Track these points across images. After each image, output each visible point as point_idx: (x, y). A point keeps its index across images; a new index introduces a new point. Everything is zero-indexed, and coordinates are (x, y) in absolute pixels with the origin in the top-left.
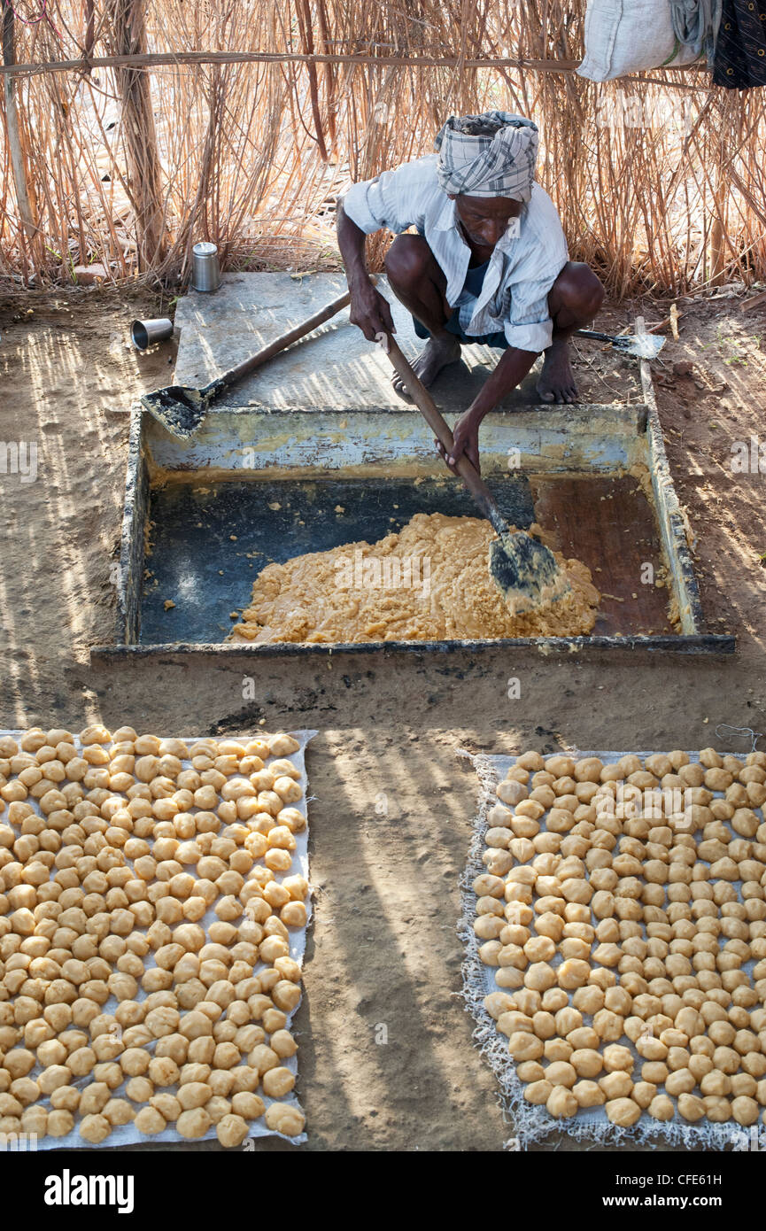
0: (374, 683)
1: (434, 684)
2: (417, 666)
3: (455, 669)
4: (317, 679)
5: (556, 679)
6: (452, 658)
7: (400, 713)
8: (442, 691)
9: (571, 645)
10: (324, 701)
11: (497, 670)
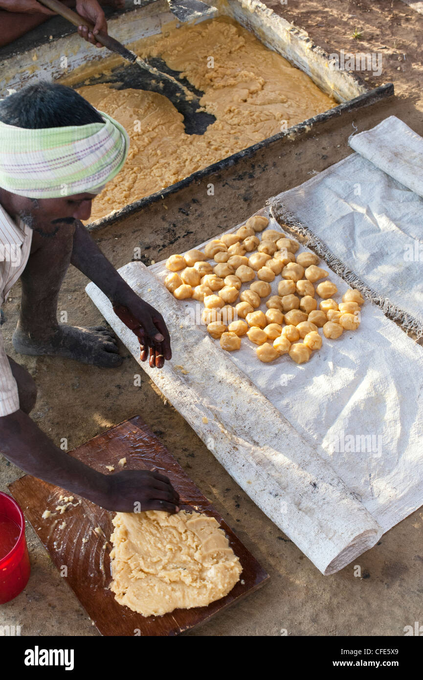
0: (201, 205)
1: (239, 189)
2: (219, 182)
3: (245, 174)
4: (164, 219)
5: (309, 153)
6: (239, 166)
7: (232, 216)
8: (247, 191)
9: (306, 127)
10: (180, 231)
11: (270, 163)
